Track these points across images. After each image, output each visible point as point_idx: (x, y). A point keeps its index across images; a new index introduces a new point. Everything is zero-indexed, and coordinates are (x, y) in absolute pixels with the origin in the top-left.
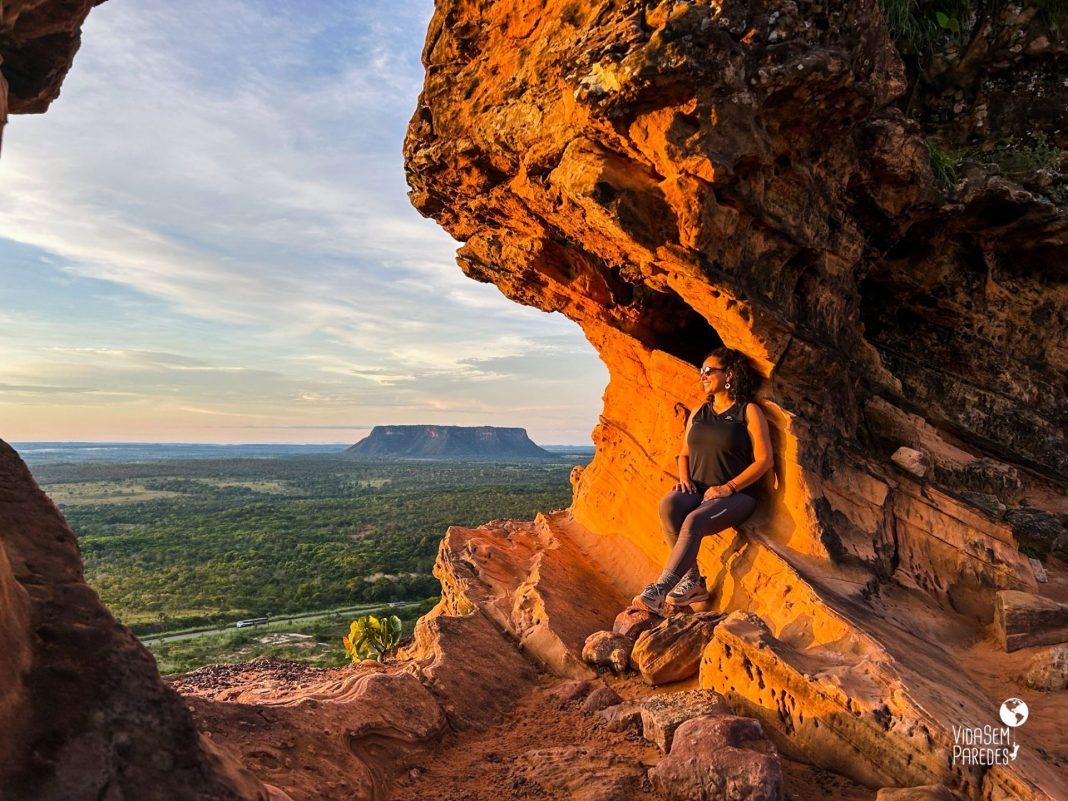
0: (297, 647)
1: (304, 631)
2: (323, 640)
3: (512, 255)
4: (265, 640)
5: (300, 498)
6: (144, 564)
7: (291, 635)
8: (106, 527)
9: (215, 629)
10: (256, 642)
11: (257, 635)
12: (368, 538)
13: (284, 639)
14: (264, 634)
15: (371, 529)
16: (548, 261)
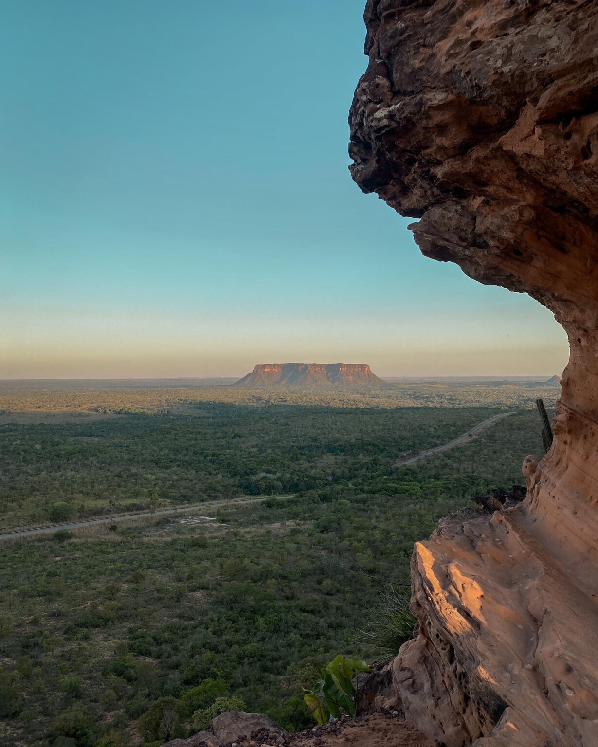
0: (205, 526)
1: (210, 515)
2: (223, 521)
3: (493, 228)
4: (183, 522)
5: (205, 418)
6: (98, 465)
7: (201, 517)
8: (72, 439)
9: (148, 513)
10: (177, 522)
11: (177, 517)
12: (253, 447)
13: (196, 520)
14: (181, 516)
15: (254, 440)
16: (540, 233)
